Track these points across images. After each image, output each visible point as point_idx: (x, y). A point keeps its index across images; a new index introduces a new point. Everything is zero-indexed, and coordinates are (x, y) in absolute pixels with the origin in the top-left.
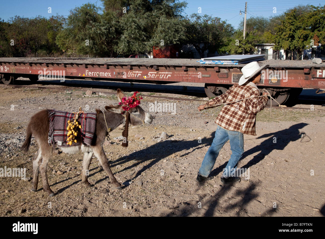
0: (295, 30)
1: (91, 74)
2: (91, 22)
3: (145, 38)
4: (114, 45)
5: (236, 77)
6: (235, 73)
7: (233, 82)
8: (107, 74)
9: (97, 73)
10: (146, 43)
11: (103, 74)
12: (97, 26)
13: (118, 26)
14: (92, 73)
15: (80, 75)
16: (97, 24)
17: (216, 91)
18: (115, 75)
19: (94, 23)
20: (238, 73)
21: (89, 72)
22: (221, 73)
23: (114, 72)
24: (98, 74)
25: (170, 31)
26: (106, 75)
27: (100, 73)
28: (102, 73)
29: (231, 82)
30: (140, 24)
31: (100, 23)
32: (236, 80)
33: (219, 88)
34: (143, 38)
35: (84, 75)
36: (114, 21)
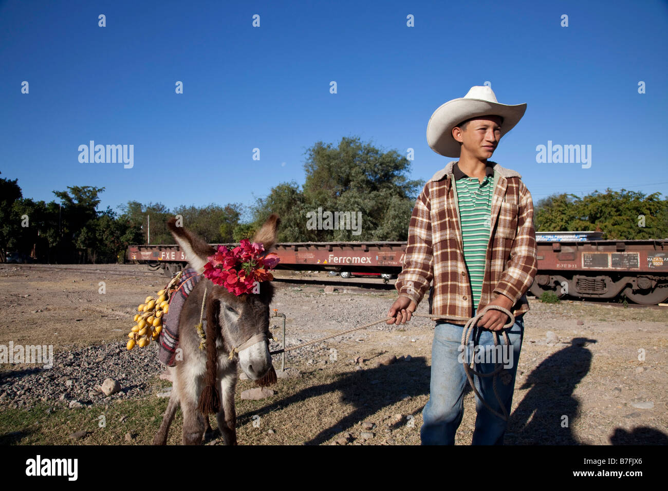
0: (568, 221)
1: (337, 260)
2: (299, 202)
3: (372, 225)
4: (327, 235)
5: (590, 258)
6: (587, 253)
7: (584, 266)
8: (365, 260)
9: (348, 258)
10: (373, 232)
11: (358, 260)
12: (307, 208)
13: (335, 209)
14: (340, 258)
15: (318, 263)
16: (307, 205)
17: (549, 283)
18: (378, 261)
19: (302, 205)
20: (592, 253)
21: (334, 257)
22: (563, 253)
23: (377, 257)
24: (349, 260)
25: (405, 216)
26: (363, 261)
27: (353, 258)
28: (356, 258)
29: (581, 267)
30: (364, 207)
31: (310, 204)
32: (589, 264)
33: (553, 277)
34: (369, 225)
35: (325, 262)
36: (329, 202)
